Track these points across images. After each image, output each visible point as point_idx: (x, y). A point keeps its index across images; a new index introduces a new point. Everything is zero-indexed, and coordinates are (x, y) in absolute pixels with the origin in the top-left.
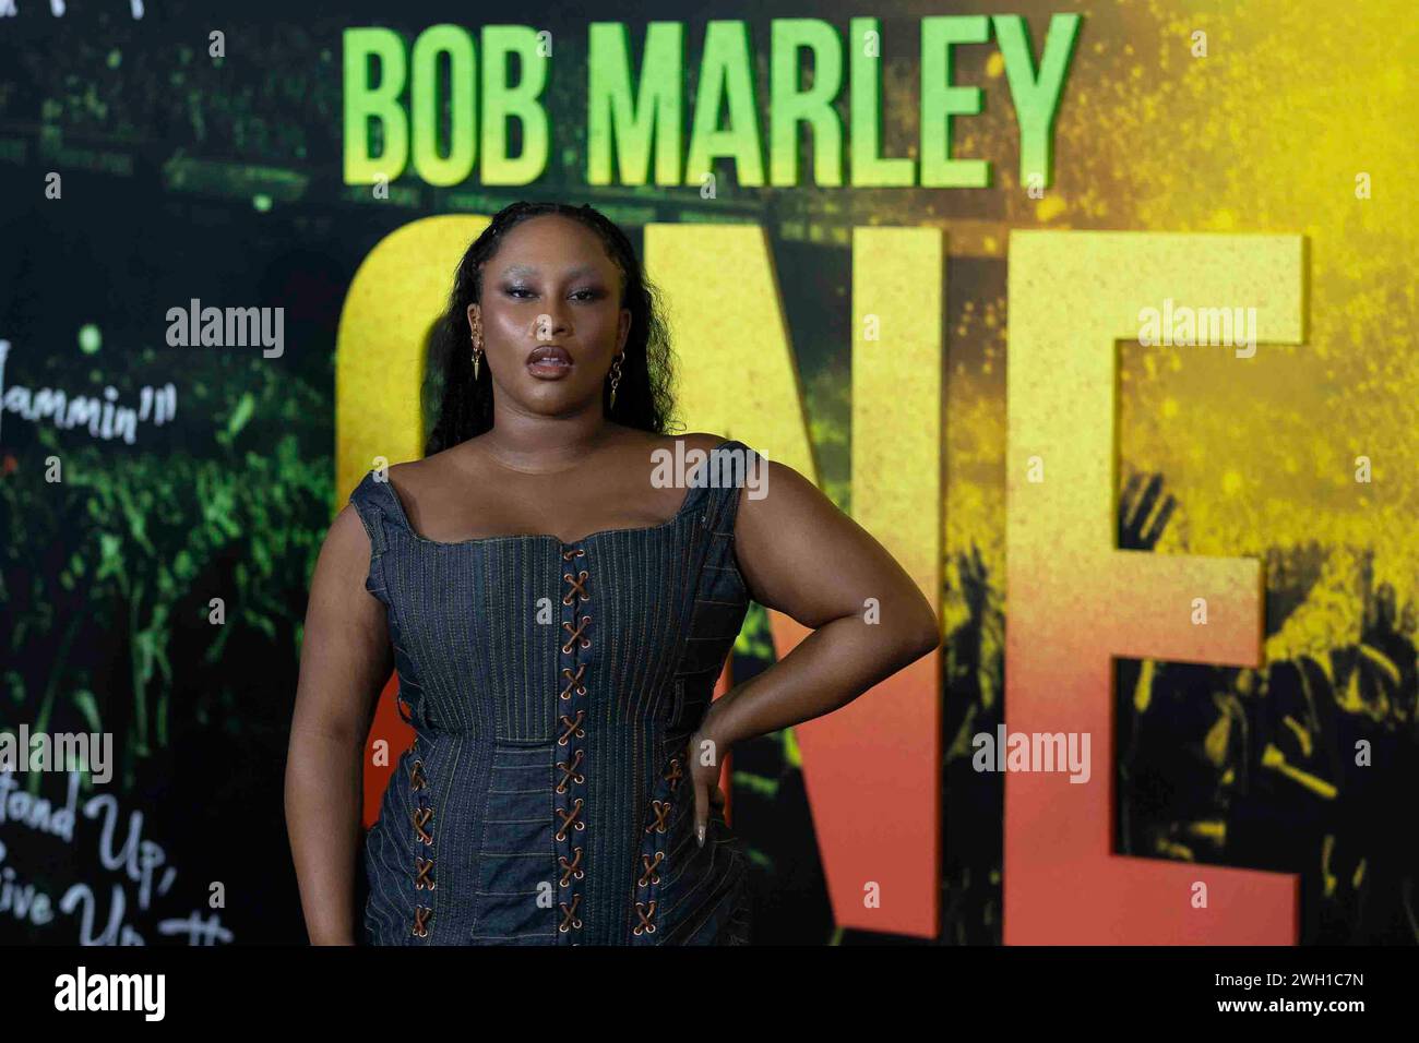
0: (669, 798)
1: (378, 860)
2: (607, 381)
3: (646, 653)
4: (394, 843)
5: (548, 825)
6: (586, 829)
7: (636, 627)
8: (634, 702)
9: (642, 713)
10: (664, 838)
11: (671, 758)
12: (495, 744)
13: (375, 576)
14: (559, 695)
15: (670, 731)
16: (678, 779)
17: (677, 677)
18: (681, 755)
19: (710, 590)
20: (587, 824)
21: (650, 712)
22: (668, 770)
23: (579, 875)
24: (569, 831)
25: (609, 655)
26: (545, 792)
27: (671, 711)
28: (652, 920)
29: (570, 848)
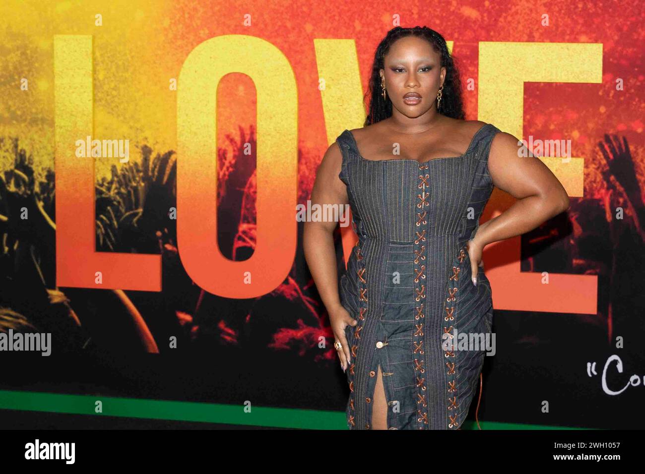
0: (459, 265)
1: (345, 289)
2: (436, 101)
3: (451, 209)
4: (351, 283)
5: (411, 276)
6: (426, 278)
7: (447, 199)
8: (446, 229)
9: (448, 232)
10: (457, 282)
11: (461, 250)
12: (389, 242)
13: (344, 172)
14: (415, 223)
15: (460, 239)
16: (464, 258)
17: (463, 218)
18: (465, 247)
19: (479, 183)
20: (426, 276)
21: (452, 232)
22: (459, 254)
23: (423, 296)
24: (419, 278)
25: (436, 209)
26: (409, 263)
27: (460, 232)
28: (452, 315)
29: (420, 286)
